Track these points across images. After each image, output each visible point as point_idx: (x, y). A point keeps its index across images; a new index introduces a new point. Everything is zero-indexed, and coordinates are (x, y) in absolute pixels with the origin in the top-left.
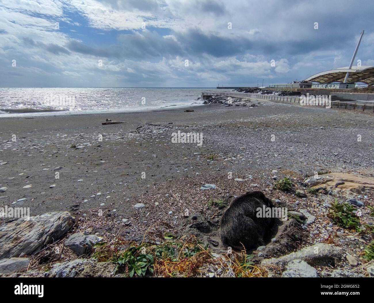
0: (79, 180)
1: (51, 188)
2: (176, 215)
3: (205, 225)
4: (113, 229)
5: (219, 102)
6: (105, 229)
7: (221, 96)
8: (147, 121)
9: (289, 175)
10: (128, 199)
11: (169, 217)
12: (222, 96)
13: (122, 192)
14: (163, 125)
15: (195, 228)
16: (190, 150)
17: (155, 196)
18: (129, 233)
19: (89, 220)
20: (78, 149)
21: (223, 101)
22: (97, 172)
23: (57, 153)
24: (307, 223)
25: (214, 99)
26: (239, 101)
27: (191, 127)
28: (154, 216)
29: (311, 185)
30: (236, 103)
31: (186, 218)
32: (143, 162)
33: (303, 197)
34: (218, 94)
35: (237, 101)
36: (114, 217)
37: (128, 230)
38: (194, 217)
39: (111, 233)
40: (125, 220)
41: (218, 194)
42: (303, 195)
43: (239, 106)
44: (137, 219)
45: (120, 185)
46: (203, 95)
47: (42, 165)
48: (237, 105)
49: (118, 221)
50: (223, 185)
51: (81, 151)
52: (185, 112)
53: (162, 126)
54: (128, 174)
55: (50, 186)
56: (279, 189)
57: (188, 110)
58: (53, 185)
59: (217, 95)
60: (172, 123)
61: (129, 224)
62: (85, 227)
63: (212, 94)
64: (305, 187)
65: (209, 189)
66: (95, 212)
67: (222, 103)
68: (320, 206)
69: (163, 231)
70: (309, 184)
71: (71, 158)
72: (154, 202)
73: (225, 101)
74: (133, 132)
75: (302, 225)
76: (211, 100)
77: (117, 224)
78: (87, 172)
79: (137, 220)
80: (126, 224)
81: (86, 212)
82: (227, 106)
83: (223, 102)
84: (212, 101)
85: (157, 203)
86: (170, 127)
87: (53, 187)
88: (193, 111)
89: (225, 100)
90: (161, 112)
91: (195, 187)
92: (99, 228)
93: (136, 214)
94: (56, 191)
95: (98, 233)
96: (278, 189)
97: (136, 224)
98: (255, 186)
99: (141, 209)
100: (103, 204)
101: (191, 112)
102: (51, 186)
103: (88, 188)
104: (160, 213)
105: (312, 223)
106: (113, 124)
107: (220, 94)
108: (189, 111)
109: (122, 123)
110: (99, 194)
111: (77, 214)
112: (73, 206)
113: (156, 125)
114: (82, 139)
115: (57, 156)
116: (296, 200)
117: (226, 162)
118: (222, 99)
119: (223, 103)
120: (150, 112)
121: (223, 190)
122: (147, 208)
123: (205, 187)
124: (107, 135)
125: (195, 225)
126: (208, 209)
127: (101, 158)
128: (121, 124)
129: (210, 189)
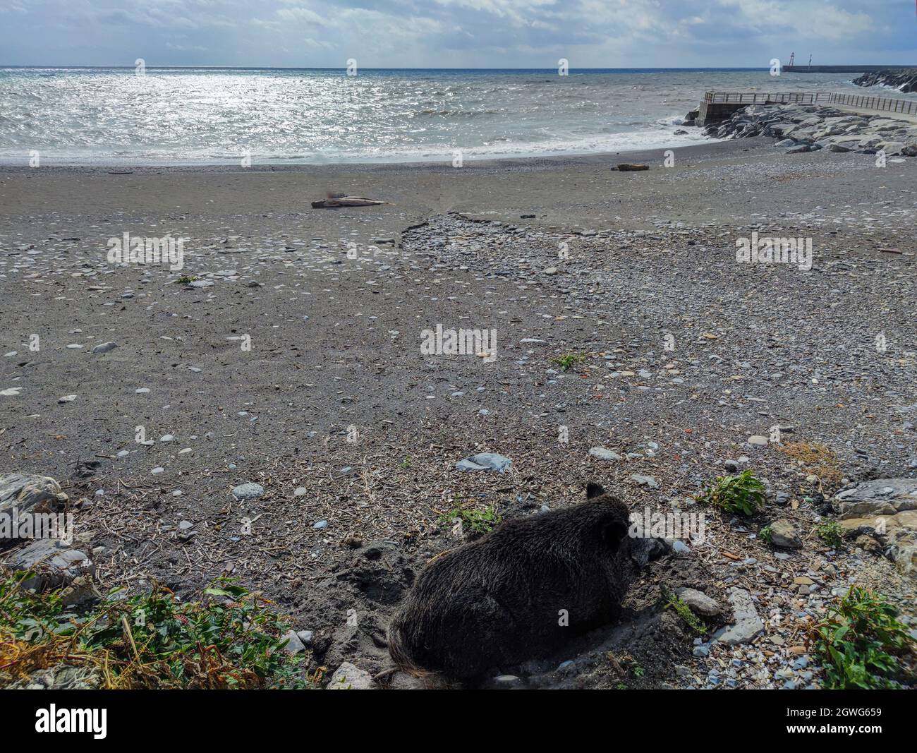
0: (139, 391)
1: (61, 403)
2: (329, 535)
3: (386, 580)
4: (143, 544)
5: (768, 134)
6: (125, 541)
7: (782, 107)
8: (459, 202)
9: (801, 463)
10: (232, 466)
11: (307, 539)
12: (786, 107)
13: (229, 441)
14: (498, 223)
15: (352, 581)
16: (518, 326)
17: (309, 468)
18: (175, 563)
19: (102, 508)
20: (192, 288)
21: (788, 129)
22: (200, 370)
23: (130, 297)
24: (720, 639)
25: (750, 118)
26: (852, 131)
27: (587, 236)
28: (266, 528)
29: (846, 510)
30: (838, 139)
31: (351, 549)
32: (347, 352)
33: (781, 549)
34: (771, 99)
35: (847, 130)
36: (165, 512)
37: (177, 555)
38: (372, 549)
39: (132, 555)
40: (185, 525)
41: (498, 491)
42: (787, 544)
43: (846, 150)
44: (217, 527)
45: (238, 418)
46: (709, 102)
47: (73, 332)
48: (839, 149)
49: (167, 524)
50: (534, 464)
51: (197, 297)
52: (613, 169)
53: (496, 226)
54: (278, 389)
55: (60, 399)
56: (716, 507)
57: (627, 165)
58: (70, 397)
59: (768, 102)
60: (534, 217)
61: (189, 538)
62: (80, 526)
63: (745, 100)
64: (824, 514)
65: (480, 471)
66: (127, 488)
67: (779, 134)
68: (818, 590)
69: (266, 574)
70: (842, 506)
71: (158, 317)
72: (297, 485)
73: (796, 129)
74: (384, 242)
75: (698, 641)
76: (738, 123)
77: (160, 533)
78: (175, 365)
79: (217, 530)
80: (180, 538)
81: (105, 486)
82: (795, 152)
83: (785, 134)
84: (740, 129)
85: (300, 491)
86: (517, 230)
87: (68, 402)
88: (646, 168)
89: (794, 126)
90: (526, 168)
91: (448, 457)
92: (110, 535)
93: (225, 513)
94: (69, 414)
95: (103, 548)
96: (713, 506)
97: (207, 542)
98: (641, 482)
99: (246, 500)
100: (161, 470)
101: (635, 174)
102: (64, 398)
103: (148, 418)
104: (289, 522)
105: (737, 645)
106: (346, 209)
107: (779, 99)
108: (627, 170)
109: (374, 204)
110: (167, 438)
111: (85, 486)
112: (86, 464)
113: (478, 218)
114: (223, 258)
115: (124, 309)
116: (750, 556)
117: (606, 382)
118: (782, 119)
119: (781, 138)
120: (487, 168)
121: (524, 480)
122: (266, 500)
123: (475, 462)
124: (301, 246)
125: (357, 574)
126: (436, 533)
127: (235, 327)
128: (370, 208)
129: (485, 471)
